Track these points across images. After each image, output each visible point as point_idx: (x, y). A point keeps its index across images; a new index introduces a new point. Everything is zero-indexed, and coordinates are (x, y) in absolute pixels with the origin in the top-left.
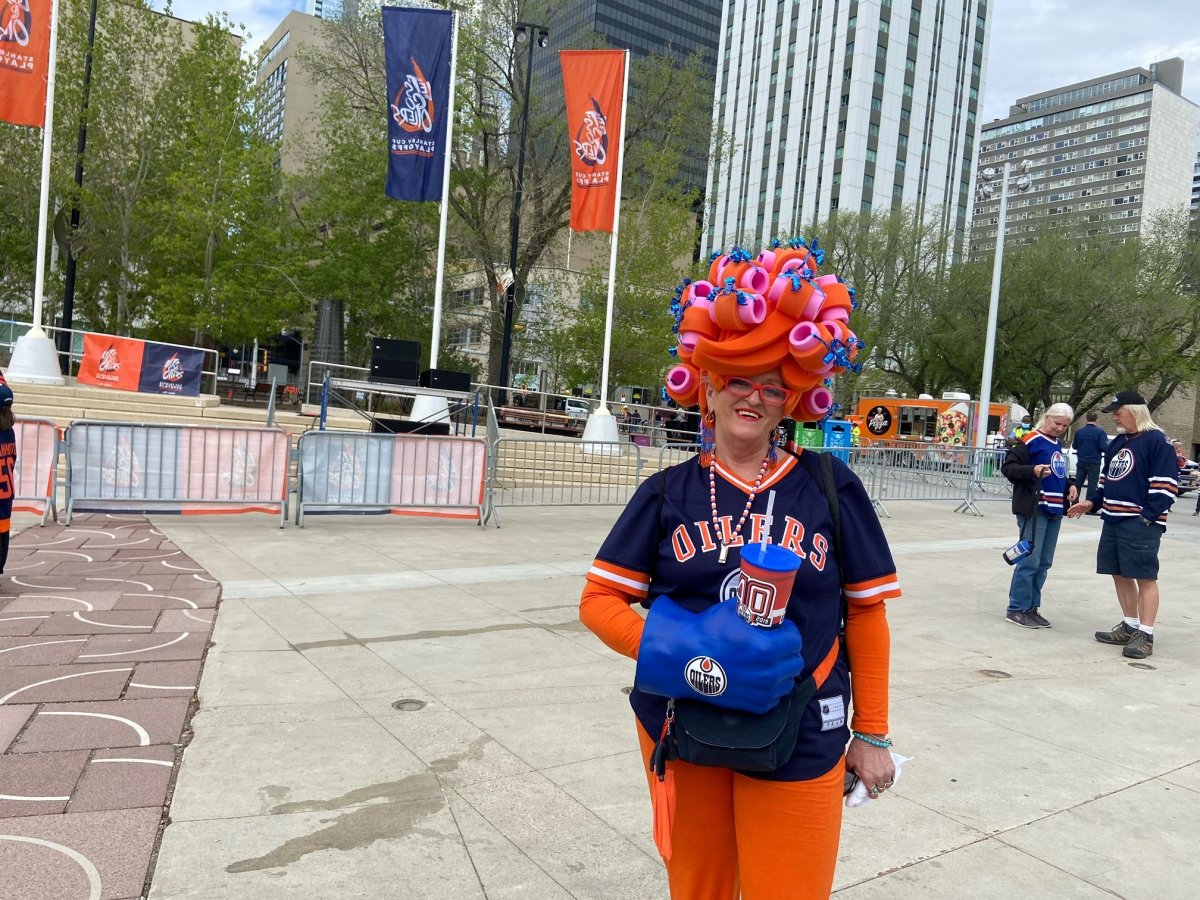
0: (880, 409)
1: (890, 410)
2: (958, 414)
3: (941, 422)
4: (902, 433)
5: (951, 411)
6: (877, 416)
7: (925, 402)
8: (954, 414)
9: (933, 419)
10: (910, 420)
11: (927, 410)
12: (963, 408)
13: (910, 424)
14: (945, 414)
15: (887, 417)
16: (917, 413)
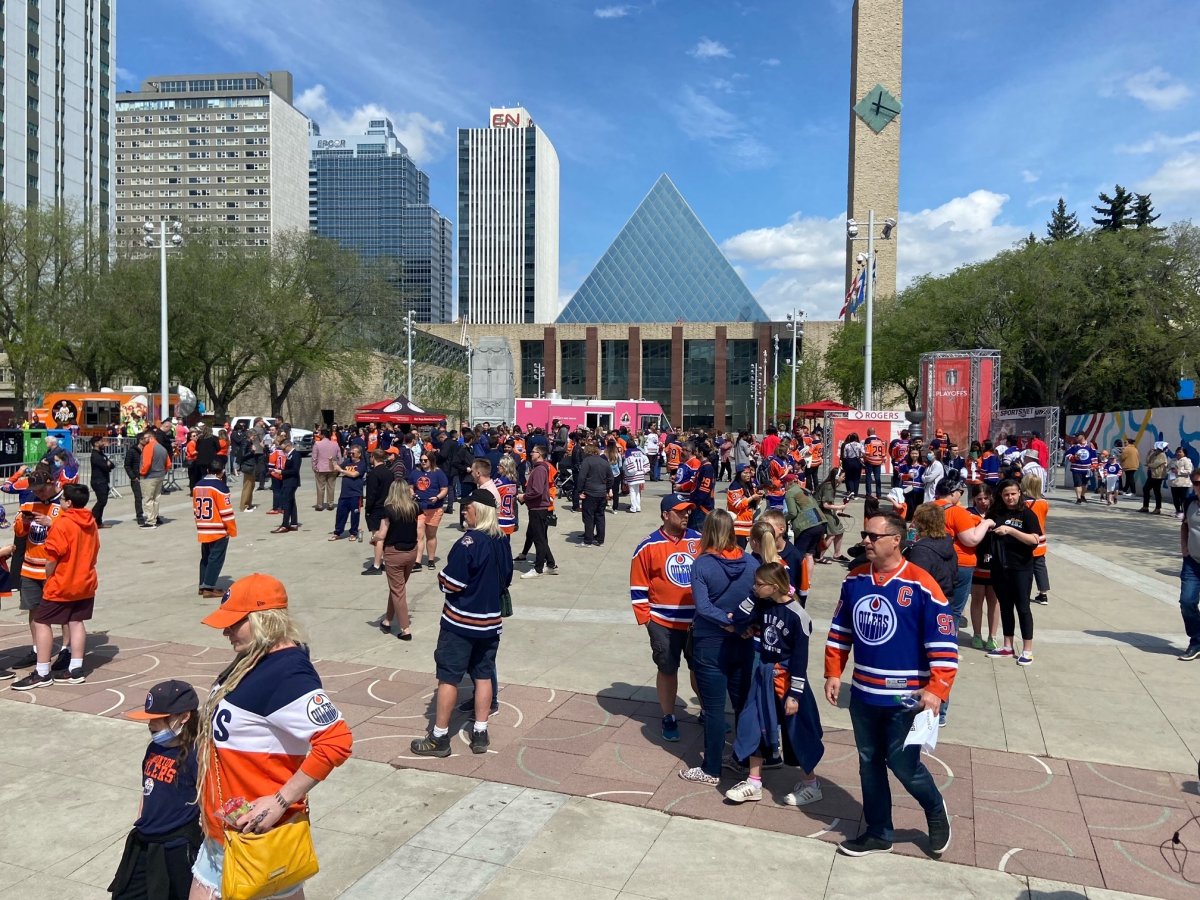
0: (64, 403)
1: (75, 403)
2: (139, 405)
3: (124, 413)
4: (88, 423)
5: (133, 403)
6: (62, 409)
7: (107, 395)
8: (135, 405)
9: (116, 410)
10: (95, 411)
11: (110, 402)
12: (143, 400)
13: (95, 415)
14: (127, 405)
15: (73, 409)
16: (101, 405)
